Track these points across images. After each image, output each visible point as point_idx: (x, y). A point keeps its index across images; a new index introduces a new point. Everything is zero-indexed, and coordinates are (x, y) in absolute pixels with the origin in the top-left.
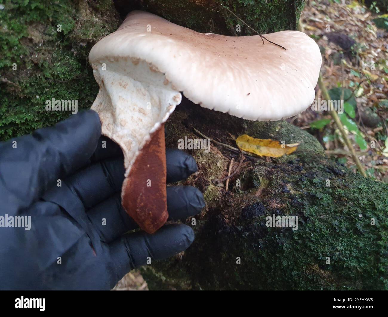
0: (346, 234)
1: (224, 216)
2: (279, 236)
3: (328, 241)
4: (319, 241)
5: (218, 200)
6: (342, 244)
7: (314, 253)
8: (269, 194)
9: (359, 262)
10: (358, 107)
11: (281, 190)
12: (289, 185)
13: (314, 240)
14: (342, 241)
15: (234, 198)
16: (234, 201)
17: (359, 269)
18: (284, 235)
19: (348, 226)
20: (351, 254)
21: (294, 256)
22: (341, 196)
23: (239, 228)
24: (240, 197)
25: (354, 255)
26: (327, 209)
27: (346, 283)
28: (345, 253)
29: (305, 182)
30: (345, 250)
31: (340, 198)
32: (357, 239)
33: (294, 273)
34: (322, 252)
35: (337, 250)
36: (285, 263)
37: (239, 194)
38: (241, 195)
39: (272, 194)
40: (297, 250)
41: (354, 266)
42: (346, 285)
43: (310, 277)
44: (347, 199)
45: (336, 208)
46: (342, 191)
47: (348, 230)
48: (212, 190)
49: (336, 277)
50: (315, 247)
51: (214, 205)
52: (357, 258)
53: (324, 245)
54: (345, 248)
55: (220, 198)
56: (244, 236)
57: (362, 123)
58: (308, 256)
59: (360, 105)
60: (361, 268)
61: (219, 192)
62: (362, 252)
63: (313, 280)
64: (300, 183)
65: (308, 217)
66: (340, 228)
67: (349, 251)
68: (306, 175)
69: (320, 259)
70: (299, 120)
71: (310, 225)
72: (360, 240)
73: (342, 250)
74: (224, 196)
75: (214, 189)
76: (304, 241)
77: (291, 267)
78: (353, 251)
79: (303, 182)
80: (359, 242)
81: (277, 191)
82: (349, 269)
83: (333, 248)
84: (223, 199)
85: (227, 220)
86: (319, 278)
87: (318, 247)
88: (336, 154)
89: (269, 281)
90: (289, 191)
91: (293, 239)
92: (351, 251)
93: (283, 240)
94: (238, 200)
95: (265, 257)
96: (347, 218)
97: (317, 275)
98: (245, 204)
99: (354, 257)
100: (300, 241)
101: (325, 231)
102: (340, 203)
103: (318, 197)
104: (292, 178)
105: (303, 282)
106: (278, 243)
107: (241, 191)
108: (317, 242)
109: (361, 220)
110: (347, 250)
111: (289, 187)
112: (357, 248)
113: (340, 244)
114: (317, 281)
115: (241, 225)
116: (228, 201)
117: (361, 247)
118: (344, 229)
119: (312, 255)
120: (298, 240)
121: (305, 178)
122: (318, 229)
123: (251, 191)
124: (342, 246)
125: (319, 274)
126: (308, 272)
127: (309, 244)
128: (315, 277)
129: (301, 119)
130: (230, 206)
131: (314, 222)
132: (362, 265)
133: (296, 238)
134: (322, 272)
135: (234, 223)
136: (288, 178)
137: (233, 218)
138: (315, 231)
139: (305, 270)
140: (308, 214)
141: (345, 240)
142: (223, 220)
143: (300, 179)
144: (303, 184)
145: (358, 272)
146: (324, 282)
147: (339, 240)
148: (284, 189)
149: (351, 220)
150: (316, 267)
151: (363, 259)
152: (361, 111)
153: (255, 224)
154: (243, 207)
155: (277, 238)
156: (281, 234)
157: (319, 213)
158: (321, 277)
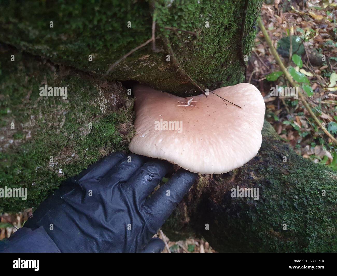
0: (288, 209)
1: (213, 199)
2: (249, 211)
3: (278, 214)
4: (272, 215)
5: (207, 186)
6: (286, 216)
7: (270, 222)
8: (240, 181)
9: (296, 227)
10: (306, 50)
11: (247, 177)
12: (252, 172)
13: (270, 214)
14: (286, 214)
15: (218, 186)
16: (218, 188)
17: (296, 231)
18: (252, 210)
19: (290, 204)
20: (291, 222)
21: (259, 224)
22: (285, 181)
23: (224, 206)
24: (221, 184)
25: (293, 223)
26: (277, 191)
27: (289, 239)
28: (288, 222)
29: (262, 170)
30: (288, 220)
31: (284, 182)
32: (294, 213)
33: (259, 234)
34: (275, 222)
35: (283, 220)
36: (254, 228)
37: (220, 181)
38: (222, 183)
39: (242, 180)
40: (260, 220)
41: (293, 229)
42: (289, 240)
43: (269, 236)
44: (288, 183)
45: (283, 190)
46: (286, 177)
47: (289, 206)
48: (202, 180)
49: (284, 236)
50: (271, 218)
51: (205, 190)
52: (295, 224)
53: (276, 217)
54: (288, 219)
55: (208, 185)
56: (227, 211)
57: (310, 63)
58: (267, 224)
59: (308, 48)
60: (297, 230)
61: (207, 181)
62: (297, 221)
63: (271, 237)
64: (259, 171)
65: (265, 199)
66: (285, 205)
67: (290, 220)
68: (263, 163)
69: (274, 226)
70: (257, 74)
71: (267, 204)
72: (296, 214)
73: (286, 220)
74: (210, 184)
75: (203, 180)
76: (264, 215)
77: (257, 230)
78: (292, 221)
79: (261, 170)
80: (295, 214)
81: (245, 178)
82: (291, 231)
83: (281, 219)
84: (211, 186)
85: (215, 201)
86: (274, 236)
87: (272, 218)
88: (289, 98)
89: (245, 238)
90: (253, 177)
91: (257, 213)
92: (291, 221)
93: (251, 214)
94: (221, 187)
95: (242, 224)
96: (289, 197)
97: (273, 235)
98: (225, 190)
99: (293, 224)
100: (262, 215)
101: (276, 208)
102: (285, 186)
103: (271, 183)
104: (254, 167)
105: (265, 239)
106: (248, 216)
107: (221, 179)
108: (271, 215)
109: (297, 200)
110: (289, 220)
111: (252, 174)
112: (294, 218)
113: (285, 216)
114: (273, 238)
115: (225, 205)
116: (214, 188)
117: (296, 218)
118: (287, 206)
119: (269, 223)
120: (261, 214)
121: (262, 166)
122: (272, 206)
123: (228, 179)
124: (286, 217)
125: (274, 234)
126: (268, 233)
127: (267, 217)
128: (272, 236)
129: (258, 72)
130: (216, 191)
131: (269, 202)
132: (297, 228)
133: (259, 213)
134: (276, 233)
135: (220, 203)
136: (251, 167)
137: (219, 200)
138: (270, 208)
139: (266, 231)
140: (265, 196)
141: (288, 213)
142: (213, 201)
143: (259, 168)
144: (261, 172)
145: (295, 232)
146: (277, 238)
147: (284, 213)
148: (249, 176)
149: (291, 199)
150: (272, 230)
151: (298, 225)
152: (309, 53)
153: (233, 204)
154: (225, 192)
155: (248, 213)
156: (250, 210)
157: (272, 194)
158: (275, 236)
